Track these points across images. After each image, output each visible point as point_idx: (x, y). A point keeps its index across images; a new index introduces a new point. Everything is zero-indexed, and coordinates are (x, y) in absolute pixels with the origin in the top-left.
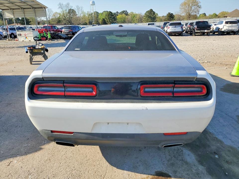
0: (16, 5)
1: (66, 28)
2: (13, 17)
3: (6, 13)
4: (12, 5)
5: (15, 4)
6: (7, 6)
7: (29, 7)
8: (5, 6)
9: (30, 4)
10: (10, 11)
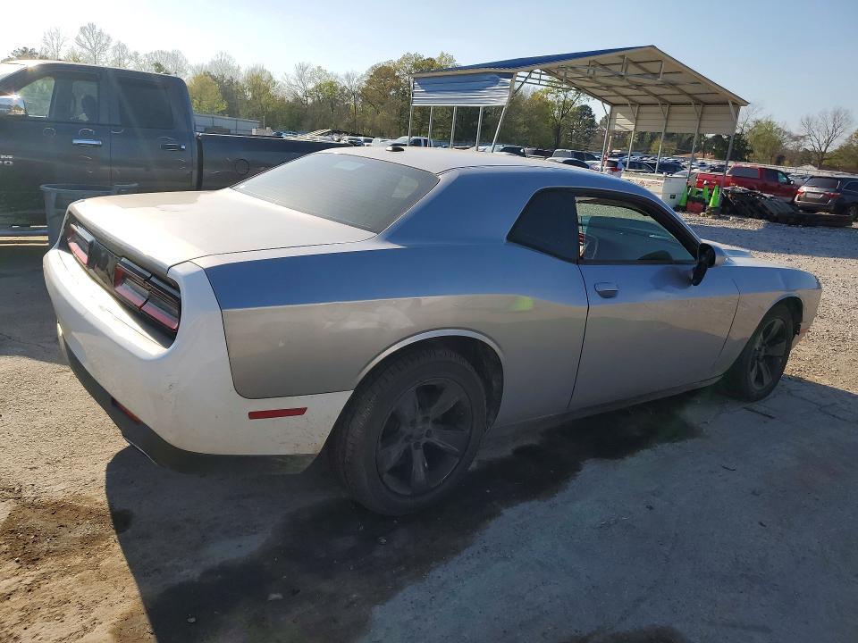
0: (650, 94)
1: (814, 180)
2: (632, 128)
3: (619, 115)
4: (637, 92)
5: (646, 91)
6: (625, 96)
7: (685, 99)
8: (619, 94)
9: (690, 92)
10: (628, 109)
